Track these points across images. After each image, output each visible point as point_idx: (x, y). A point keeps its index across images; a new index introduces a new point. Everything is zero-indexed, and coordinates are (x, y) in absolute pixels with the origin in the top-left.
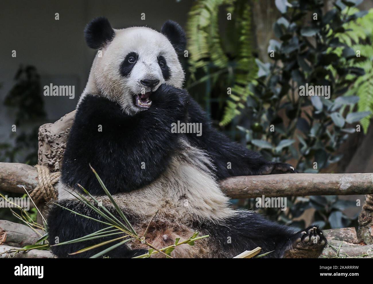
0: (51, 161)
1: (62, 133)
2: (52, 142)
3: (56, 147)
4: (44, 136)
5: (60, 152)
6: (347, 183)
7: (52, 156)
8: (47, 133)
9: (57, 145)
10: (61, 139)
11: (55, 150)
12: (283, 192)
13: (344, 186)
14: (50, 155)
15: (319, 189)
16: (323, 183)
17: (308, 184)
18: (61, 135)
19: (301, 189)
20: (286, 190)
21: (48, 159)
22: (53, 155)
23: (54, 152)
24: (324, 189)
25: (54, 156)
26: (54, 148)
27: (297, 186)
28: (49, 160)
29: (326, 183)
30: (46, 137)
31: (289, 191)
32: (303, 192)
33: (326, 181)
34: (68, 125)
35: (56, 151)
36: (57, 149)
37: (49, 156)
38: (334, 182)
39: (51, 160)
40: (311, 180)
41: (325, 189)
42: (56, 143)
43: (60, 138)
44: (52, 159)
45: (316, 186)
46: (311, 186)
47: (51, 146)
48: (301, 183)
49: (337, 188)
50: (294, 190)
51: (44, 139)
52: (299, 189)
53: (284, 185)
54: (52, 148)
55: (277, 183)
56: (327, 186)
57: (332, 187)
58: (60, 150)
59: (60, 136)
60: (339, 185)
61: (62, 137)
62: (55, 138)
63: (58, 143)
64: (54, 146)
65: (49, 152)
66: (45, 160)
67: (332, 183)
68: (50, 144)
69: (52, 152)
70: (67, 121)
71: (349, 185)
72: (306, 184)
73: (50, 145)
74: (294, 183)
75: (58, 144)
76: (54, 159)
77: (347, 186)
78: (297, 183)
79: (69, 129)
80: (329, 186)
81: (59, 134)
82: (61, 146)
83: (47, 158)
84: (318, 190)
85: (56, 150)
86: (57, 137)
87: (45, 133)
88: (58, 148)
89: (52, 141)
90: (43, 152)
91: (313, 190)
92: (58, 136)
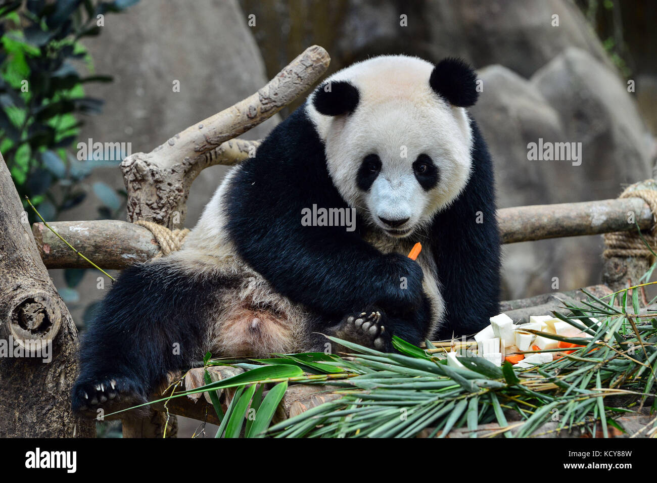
0: (158, 214)
1: (177, 166)
2: (161, 182)
3: (168, 188)
4: (147, 172)
5: (175, 197)
6: (601, 215)
7: (160, 205)
8: (151, 167)
9: (169, 187)
10: (176, 176)
11: (165, 194)
12: (512, 236)
13: (597, 220)
14: (155, 204)
15: (563, 227)
16: (569, 218)
17: (548, 220)
18: (175, 169)
19: (538, 229)
20: (517, 232)
21: (153, 211)
22: (162, 204)
23: (164, 199)
24: (569, 227)
25: (164, 206)
26: (164, 192)
27: (533, 224)
28: (155, 213)
29: (572, 217)
30: (150, 174)
31: (521, 233)
32: (540, 233)
33: (573, 214)
34: (186, 152)
35: (167, 197)
36: (168, 193)
37: (155, 206)
38: (583, 214)
39: (158, 211)
40: (552, 214)
41: (571, 227)
42: (167, 183)
43: (173, 175)
44: (160, 210)
45: (559, 222)
46: (552, 224)
47: (160, 189)
48: (538, 220)
49: (588, 223)
50: (528, 231)
51: (146, 178)
52: (535, 229)
53: (515, 224)
54: (160, 193)
55: (504, 222)
56: (575, 222)
57: (581, 223)
58: (174, 195)
59: (173, 171)
60: (590, 219)
61: (177, 172)
62: (165, 175)
63: (170, 182)
64: (163, 189)
65: (154, 199)
66: (146, 211)
67: (582, 217)
68: (156, 185)
69: (161, 198)
70: (184, 146)
71: (604, 218)
72: (545, 220)
73: (158, 187)
74: (529, 220)
75: (170, 184)
76: (164, 210)
77: (602, 220)
78: (533, 220)
79: (188, 158)
80: (578, 221)
81: (171, 167)
82: (175, 188)
83: (150, 210)
84: (561, 229)
85: (167, 195)
86: (169, 173)
87: (147, 168)
88: (170, 192)
89: (161, 179)
90: (141, 200)
91: (555, 229)
92: (170, 170)
